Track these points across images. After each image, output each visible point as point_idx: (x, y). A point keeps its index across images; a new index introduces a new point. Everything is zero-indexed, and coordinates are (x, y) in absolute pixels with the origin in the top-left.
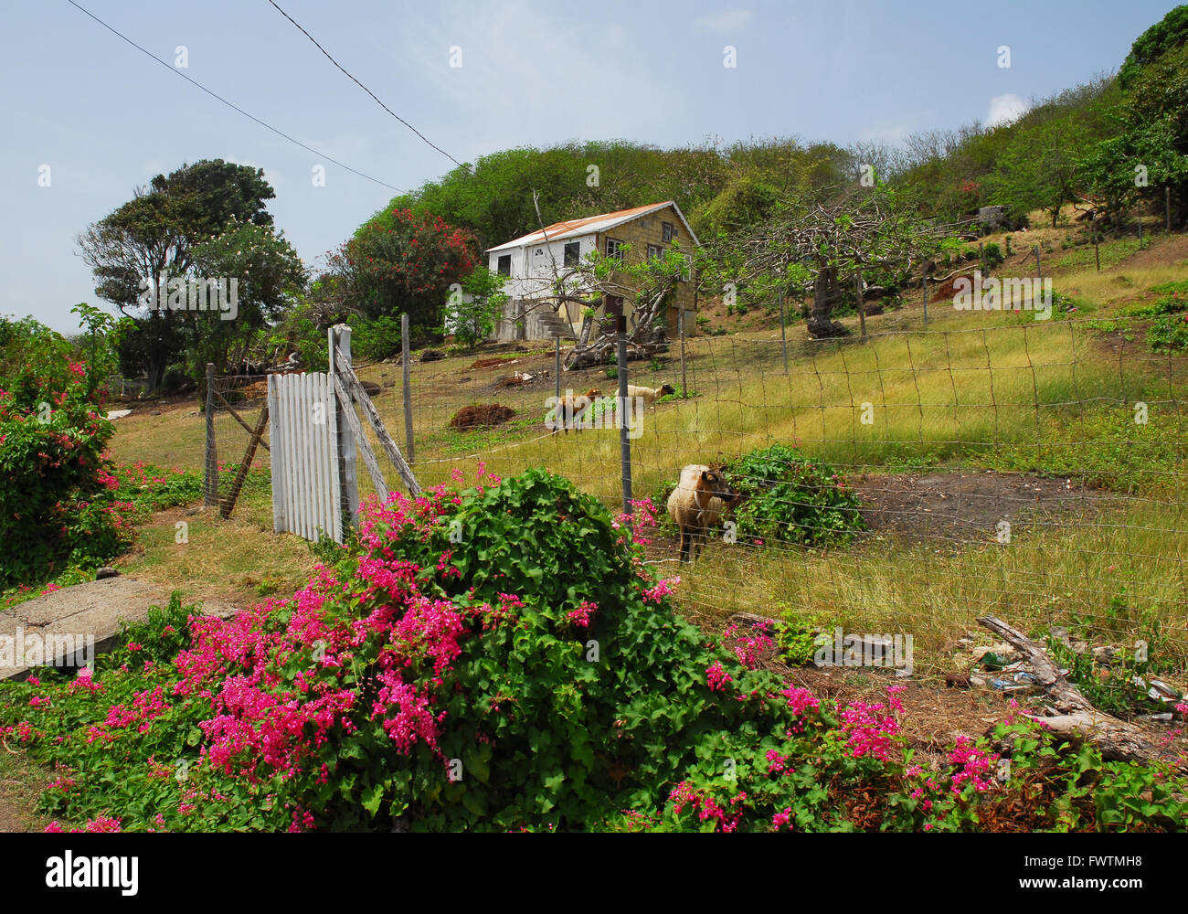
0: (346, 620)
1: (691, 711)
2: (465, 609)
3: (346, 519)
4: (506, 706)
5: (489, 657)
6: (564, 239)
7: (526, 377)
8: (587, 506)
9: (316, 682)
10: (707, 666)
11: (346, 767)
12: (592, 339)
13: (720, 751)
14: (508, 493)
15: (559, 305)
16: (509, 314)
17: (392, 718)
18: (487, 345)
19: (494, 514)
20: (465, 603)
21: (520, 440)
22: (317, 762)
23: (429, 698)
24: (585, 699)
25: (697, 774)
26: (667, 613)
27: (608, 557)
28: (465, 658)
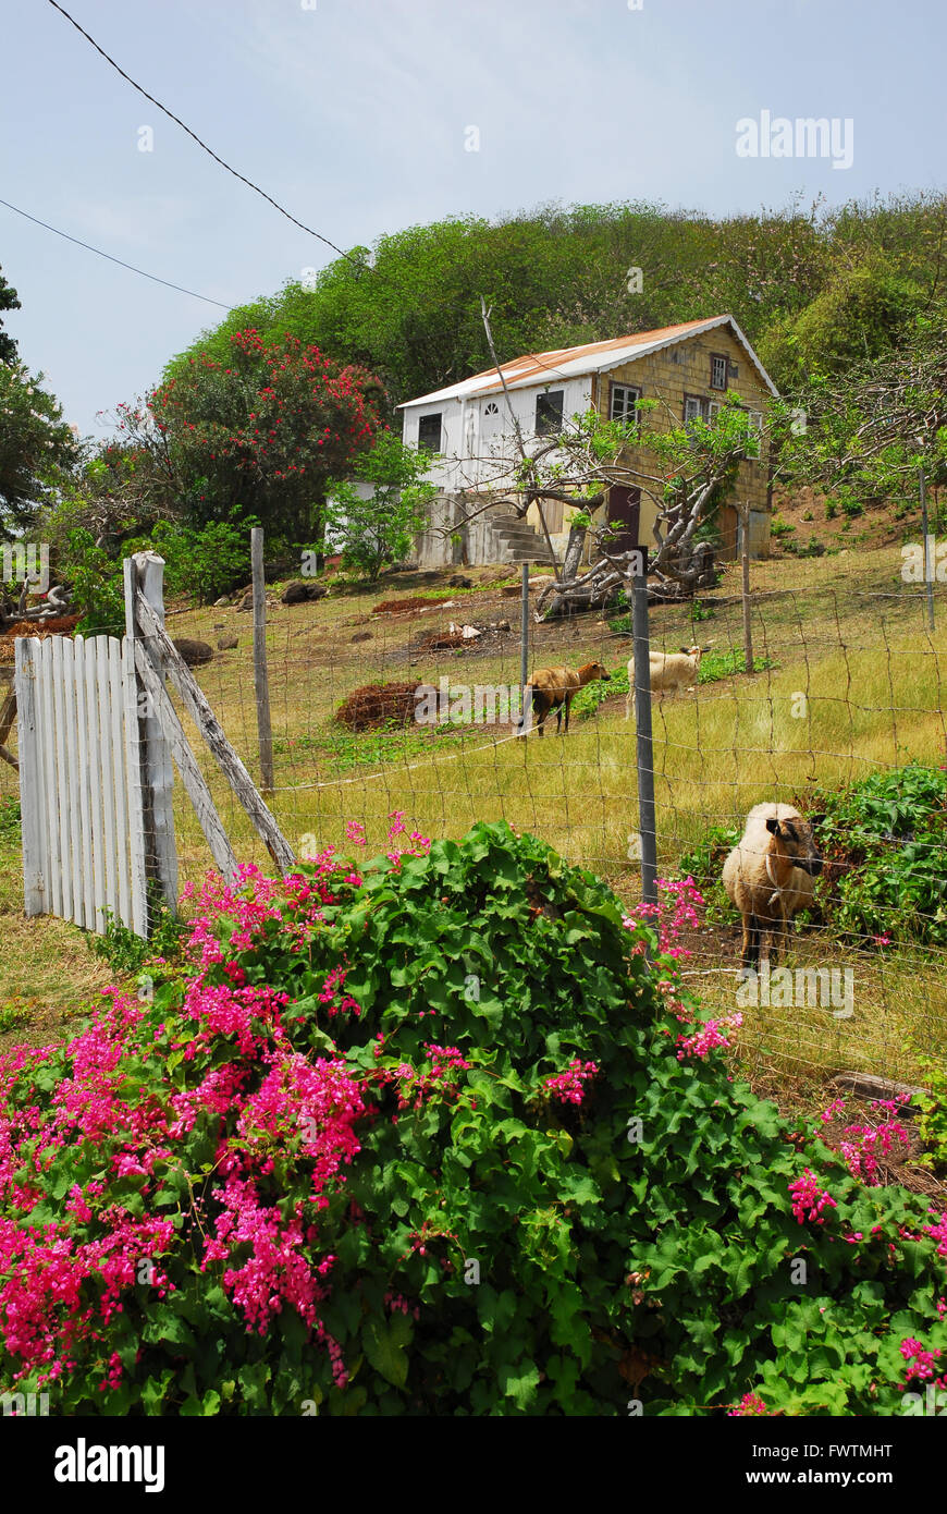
0: (159, 1092)
1: (764, 1258)
2: (368, 1072)
3: (153, 894)
4: (439, 1247)
5: (409, 1158)
6: (535, 386)
7: (469, 632)
8: (580, 890)
9: (105, 1204)
10: (791, 1178)
11: (156, 1358)
12: (586, 563)
13: (817, 1336)
14: (442, 867)
15: (526, 506)
16: (438, 521)
17: (237, 1268)
18: (400, 575)
19: (419, 904)
20: (369, 1063)
21: (461, 746)
22: (101, 1348)
23: (304, 1230)
24: (578, 1235)
25: (776, 1379)
26: (719, 1080)
27: (616, 980)
28: (368, 1159)
